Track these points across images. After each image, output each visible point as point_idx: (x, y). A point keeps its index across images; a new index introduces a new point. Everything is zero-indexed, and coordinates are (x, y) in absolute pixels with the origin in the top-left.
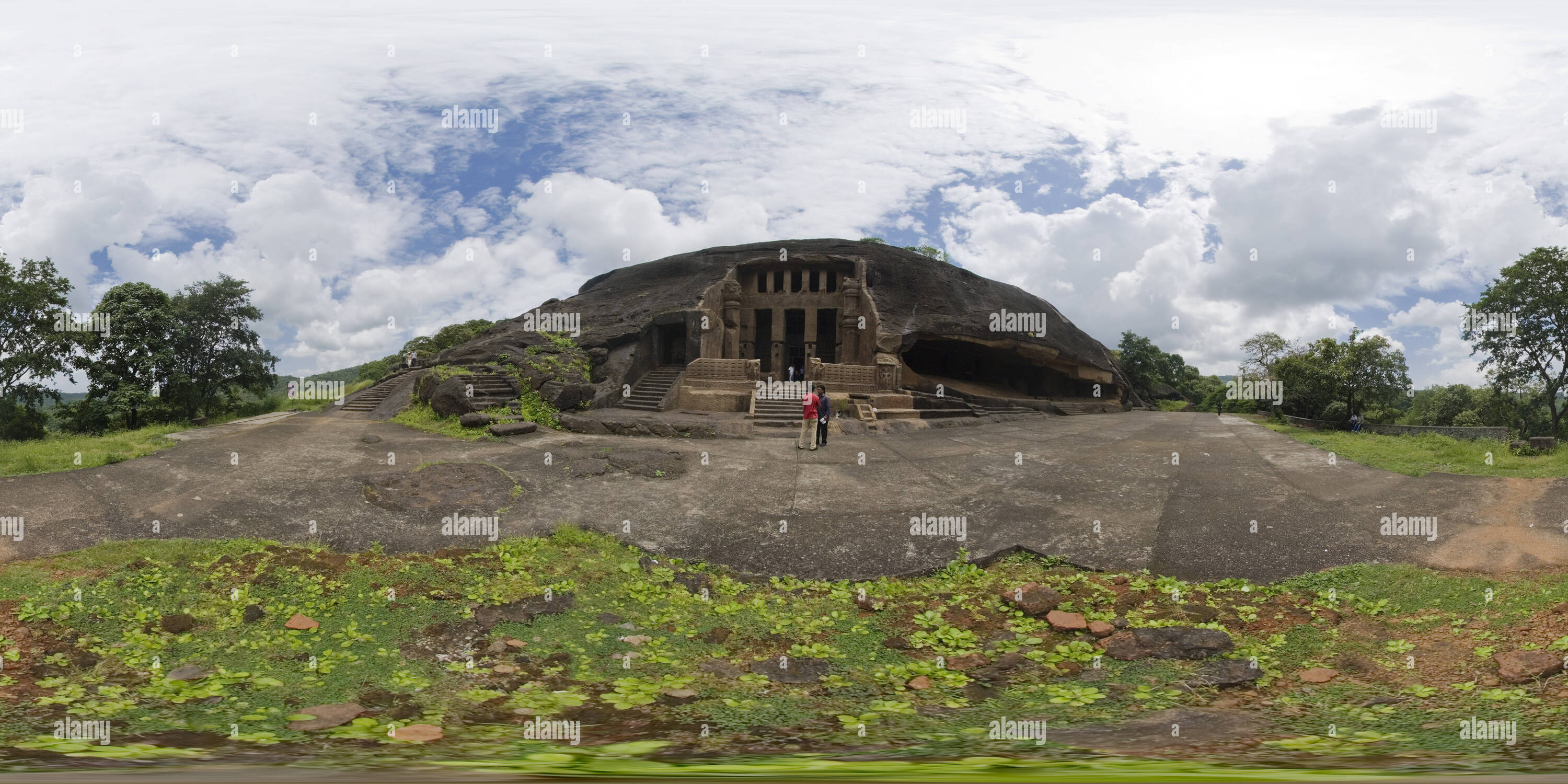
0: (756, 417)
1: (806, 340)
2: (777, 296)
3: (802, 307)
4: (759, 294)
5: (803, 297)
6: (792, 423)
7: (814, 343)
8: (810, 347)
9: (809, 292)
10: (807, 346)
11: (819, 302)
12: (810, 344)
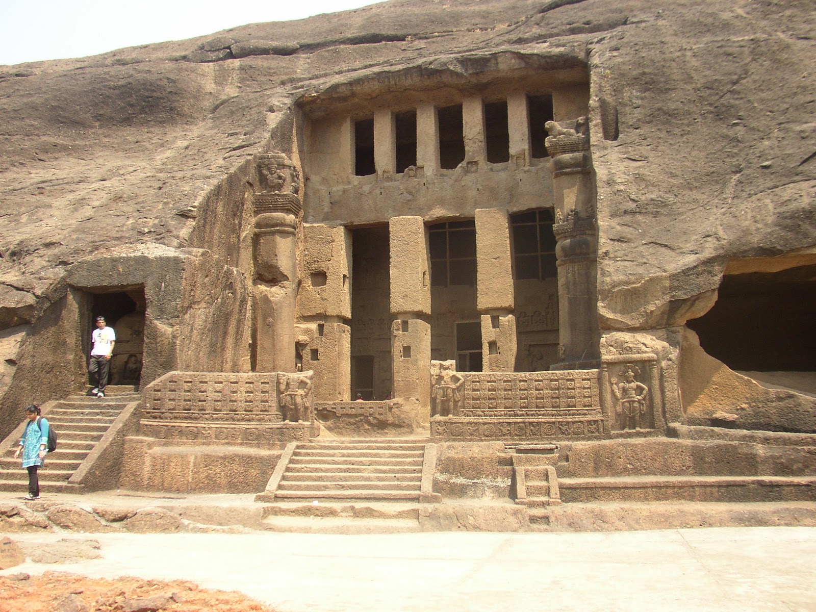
0: (277, 498)
1: (483, 302)
2: (400, 182)
3: (466, 212)
4: (356, 180)
5: (469, 179)
6: (353, 508)
7: (507, 311)
8: (495, 322)
9: (484, 165)
10: (486, 320)
11: (512, 193)
12: (495, 313)
